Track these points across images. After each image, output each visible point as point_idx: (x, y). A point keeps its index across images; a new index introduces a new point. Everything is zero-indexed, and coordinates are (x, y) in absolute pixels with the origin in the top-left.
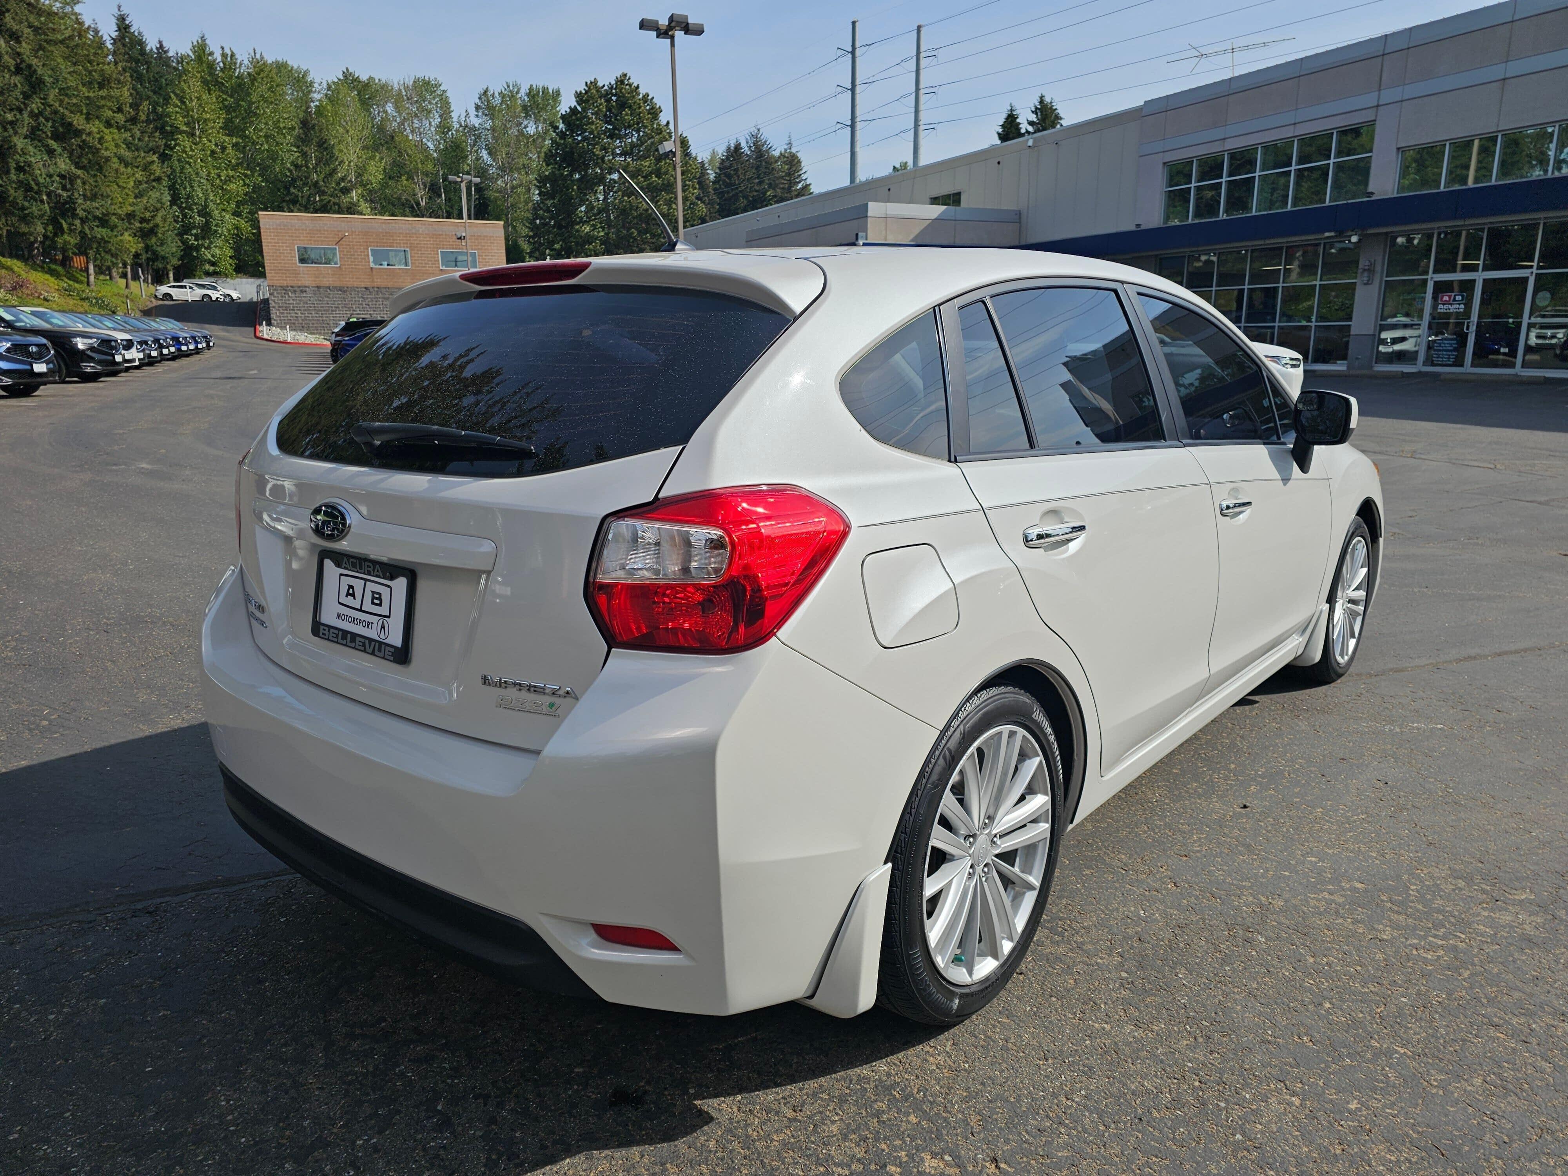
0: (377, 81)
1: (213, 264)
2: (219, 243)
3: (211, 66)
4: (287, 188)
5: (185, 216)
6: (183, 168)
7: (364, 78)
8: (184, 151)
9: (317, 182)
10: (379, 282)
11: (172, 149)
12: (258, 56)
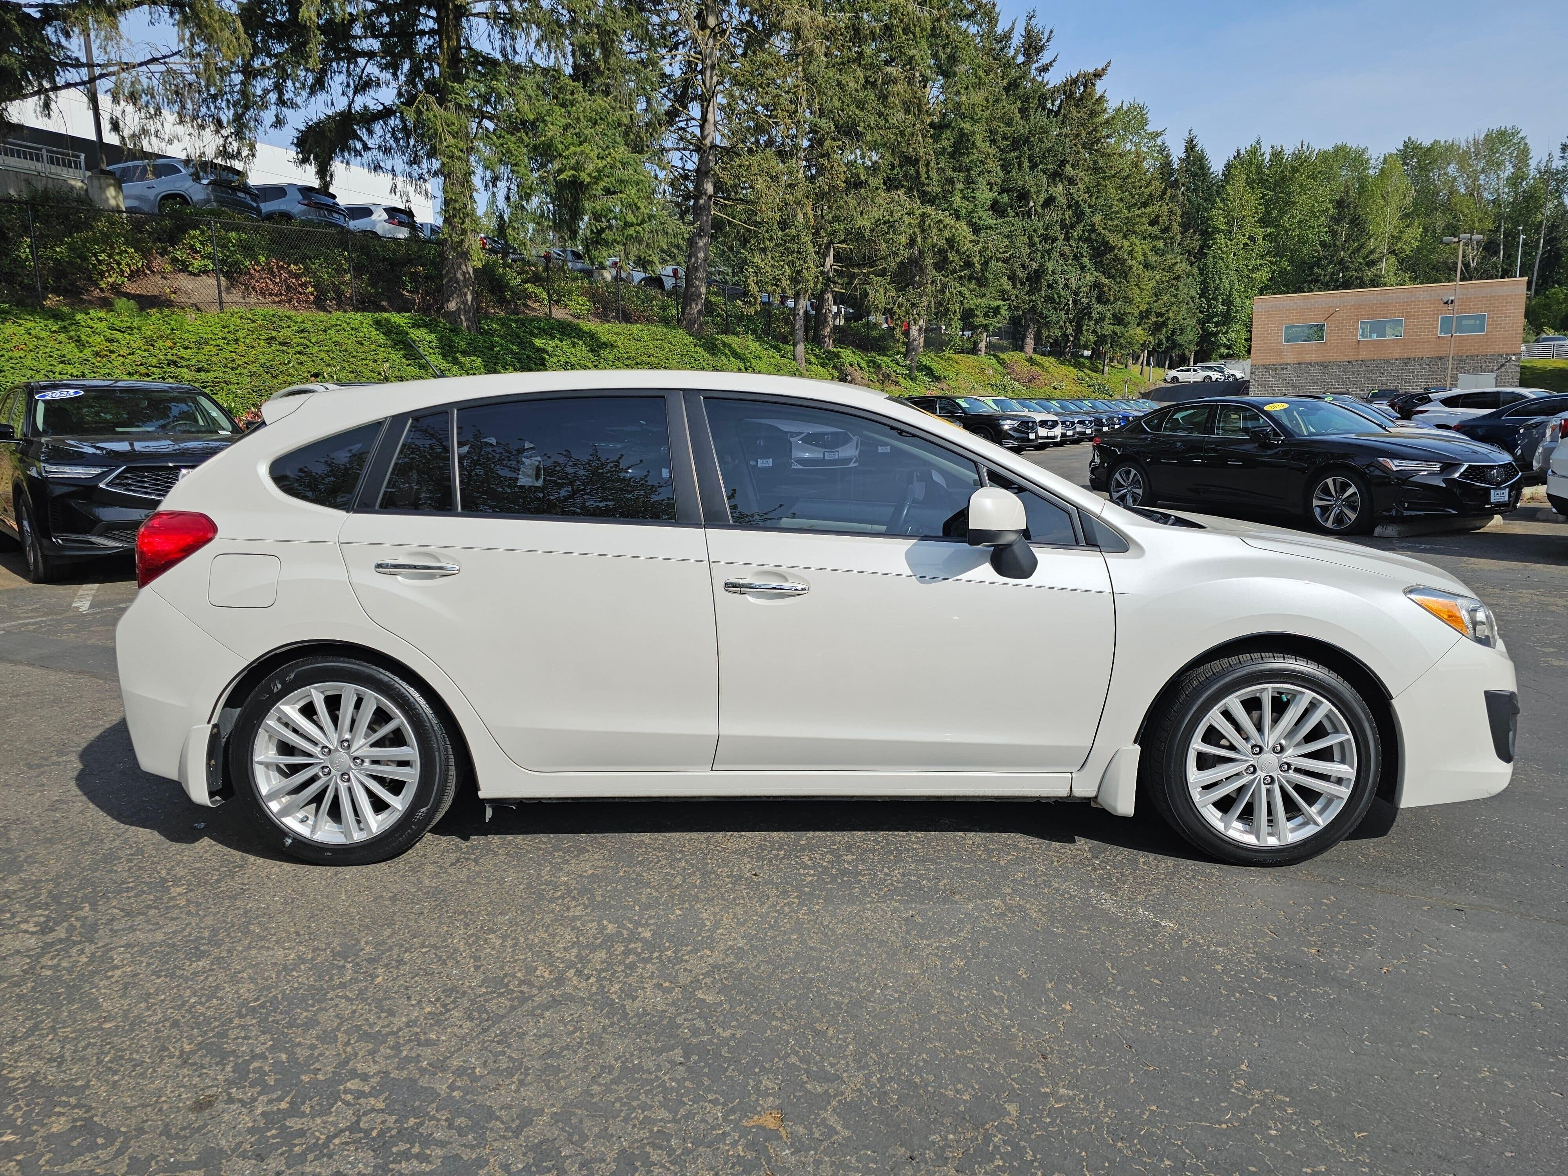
0: (1442, 143)
1: (1229, 348)
2: (1237, 327)
3: (1259, 167)
4: (1311, 268)
5: (1210, 306)
6: (1215, 263)
7: (1427, 143)
8: (1220, 248)
9: (1342, 259)
10: (1364, 354)
11: (1209, 247)
12: (1305, 148)
